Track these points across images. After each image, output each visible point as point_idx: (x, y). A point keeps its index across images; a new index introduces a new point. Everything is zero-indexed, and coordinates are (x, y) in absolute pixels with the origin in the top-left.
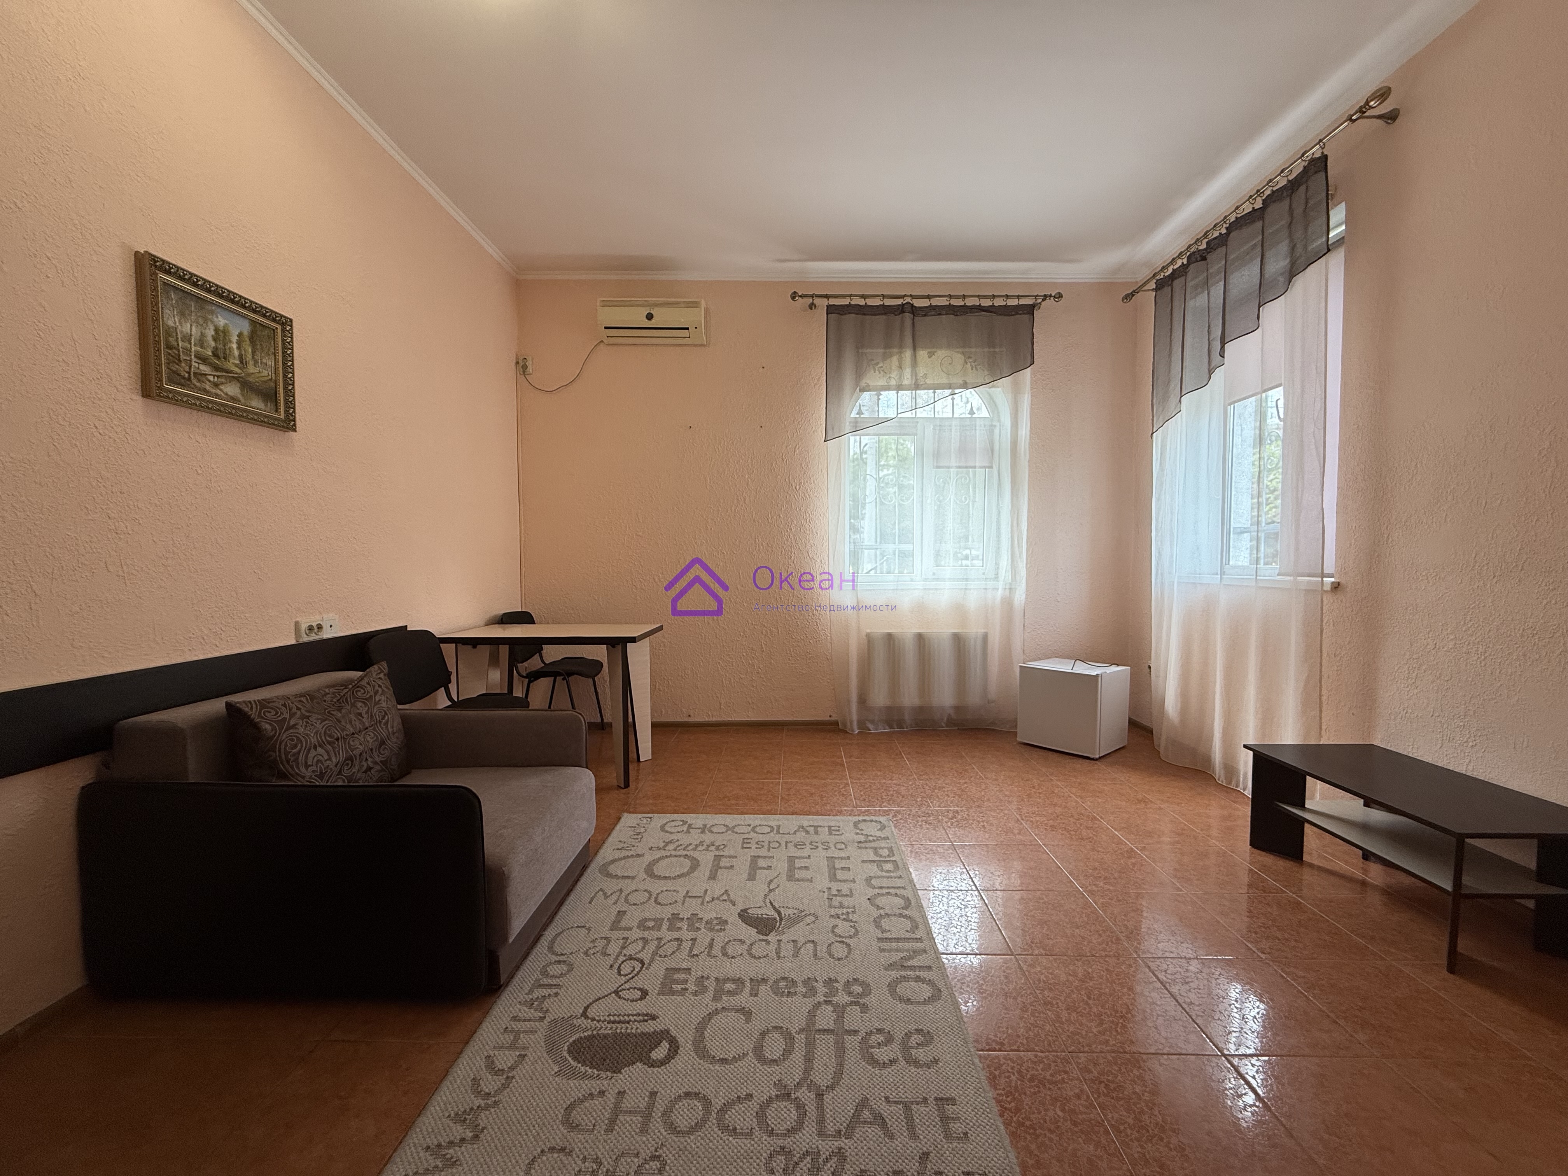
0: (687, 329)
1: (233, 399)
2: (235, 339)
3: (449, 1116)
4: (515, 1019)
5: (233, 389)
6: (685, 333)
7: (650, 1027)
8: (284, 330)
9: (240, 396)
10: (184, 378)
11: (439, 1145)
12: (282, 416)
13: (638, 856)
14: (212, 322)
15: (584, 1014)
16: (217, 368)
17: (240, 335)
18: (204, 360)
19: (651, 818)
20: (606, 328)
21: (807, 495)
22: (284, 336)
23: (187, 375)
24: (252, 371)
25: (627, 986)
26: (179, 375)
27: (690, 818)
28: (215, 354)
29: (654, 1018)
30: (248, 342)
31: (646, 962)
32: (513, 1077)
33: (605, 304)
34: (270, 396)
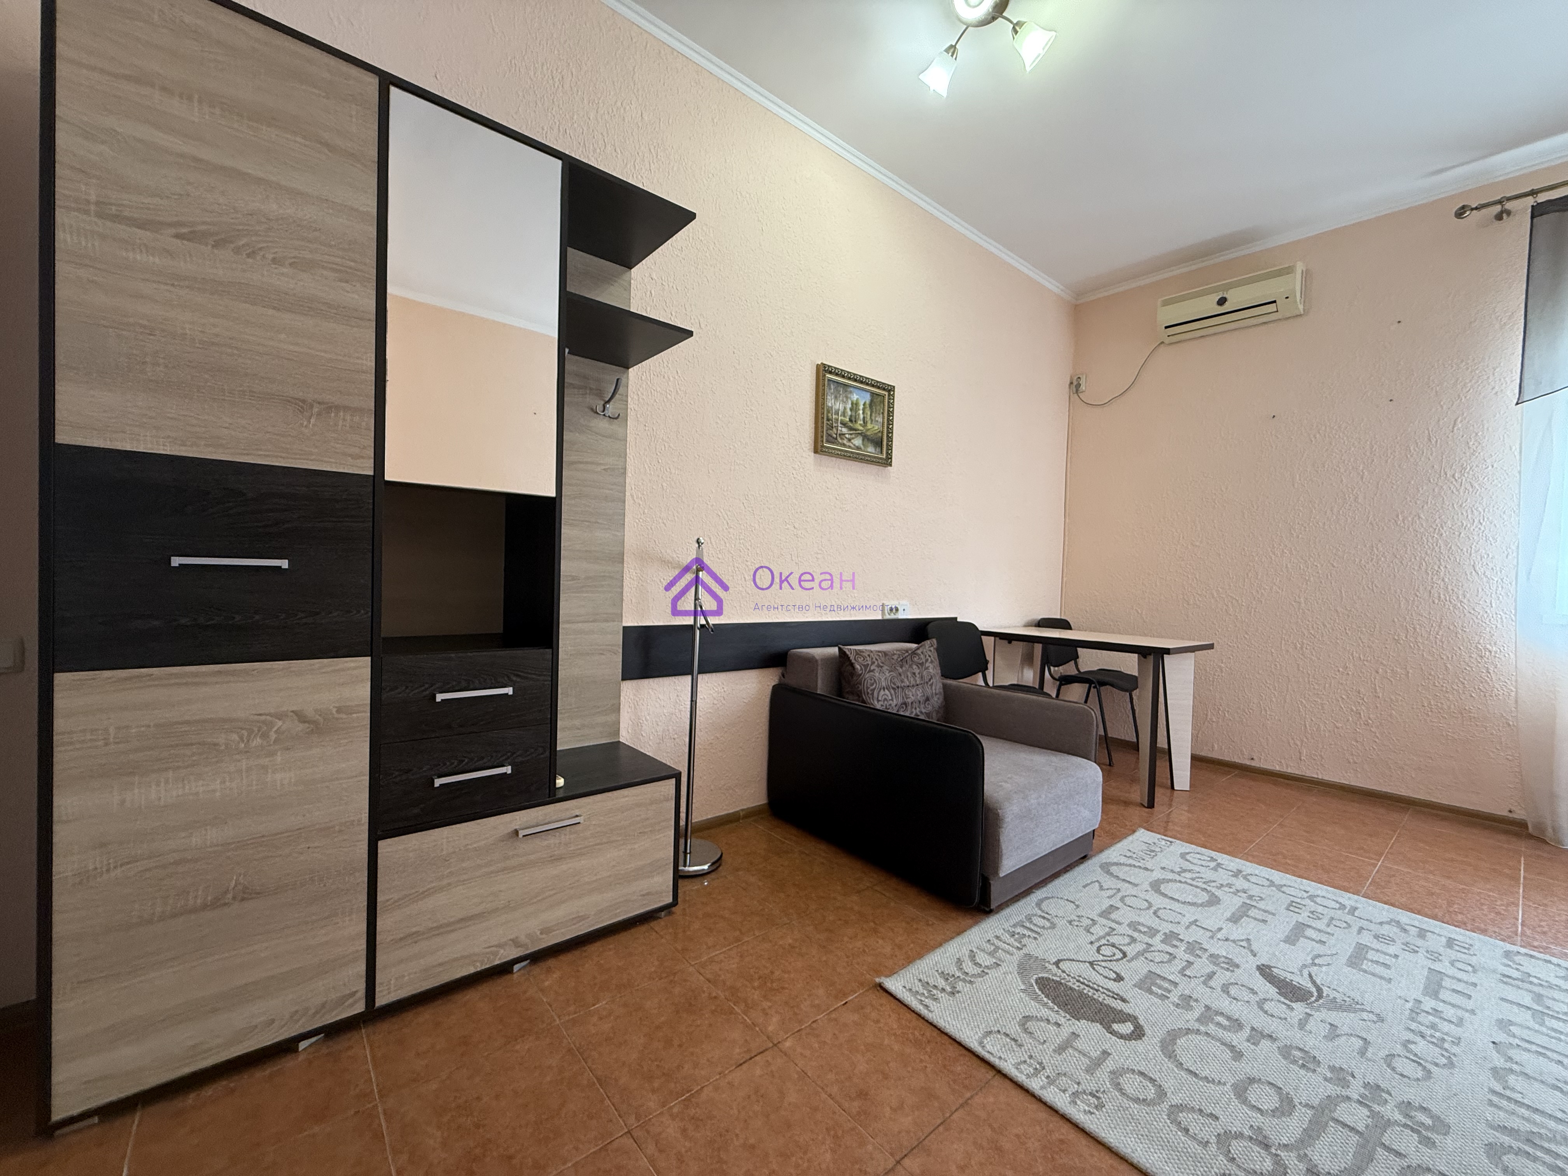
0: (1275, 302)
1: (858, 448)
2: (861, 407)
5: (858, 442)
6: (1272, 307)
7: (1118, 1005)
8: (889, 395)
9: (862, 446)
10: (833, 438)
12: (884, 457)
13: (1146, 869)
14: (850, 398)
15: (1057, 964)
16: (851, 429)
17: (864, 404)
18: (844, 424)
20: (1166, 327)
22: (889, 399)
23: (835, 436)
24: (869, 427)
26: (831, 436)
27: (1223, 858)
28: (851, 420)
29: (1124, 1000)
30: (868, 409)
31: (1129, 956)
32: (987, 974)
33: (1166, 303)
34: (878, 443)
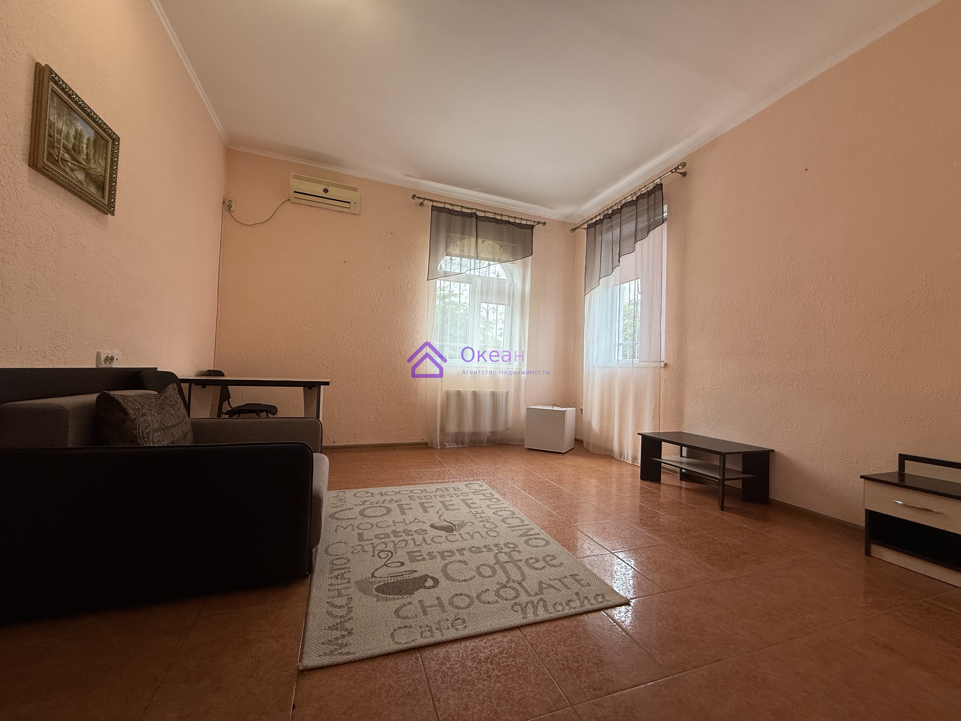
0: (349, 203)
1: (80, 182)
2: (85, 141)
3: (325, 629)
4: (331, 585)
5: (80, 176)
6: (347, 205)
7: (416, 575)
8: (113, 143)
9: (84, 181)
10: (54, 158)
11: (329, 641)
12: (106, 203)
13: (349, 509)
14: (75, 125)
15: (373, 576)
16: (74, 159)
17: (88, 139)
18: (67, 150)
19: (344, 492)
20: (295, 192)
21: (414, 310)
22: (113, 147)
23: (57, 158)
24: (92, 167)
25: (389, 562)
26: (53, 156)
27: (370, 490)
28: (74, 148)
29: (415, 571)
30: (92, 146)
31: (393, 550)
32: (352, 607)
33: (296, 177)
34: (101, 187)
